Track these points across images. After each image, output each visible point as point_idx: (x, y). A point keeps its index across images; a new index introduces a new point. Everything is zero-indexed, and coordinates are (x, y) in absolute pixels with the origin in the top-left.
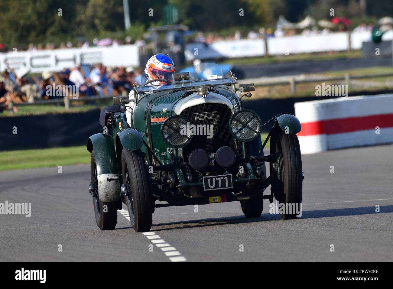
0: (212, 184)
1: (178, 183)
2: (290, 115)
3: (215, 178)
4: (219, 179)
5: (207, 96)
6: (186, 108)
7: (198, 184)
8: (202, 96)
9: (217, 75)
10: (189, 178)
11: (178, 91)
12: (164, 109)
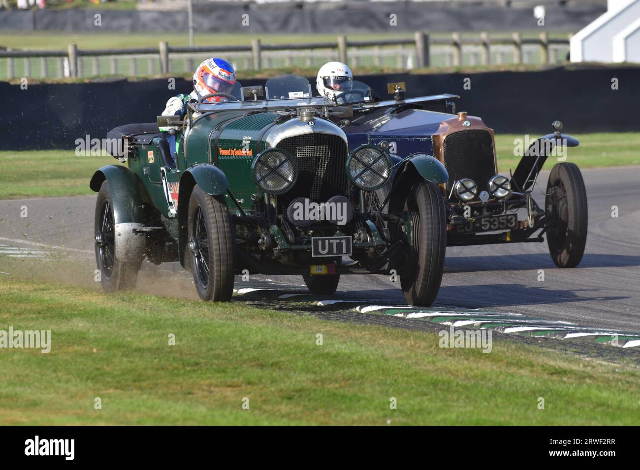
0: (323, 249)
1: (276, 245)
2: (429, 156)
3: (329, 239)
4: (335, 242)
5: (314, 123)
6: (285, 139)
7: (305, 247)
8: (308, 124)
9: (302, 92)
10: (290, 238)
11: (258, 112)
12: (245, 138)
